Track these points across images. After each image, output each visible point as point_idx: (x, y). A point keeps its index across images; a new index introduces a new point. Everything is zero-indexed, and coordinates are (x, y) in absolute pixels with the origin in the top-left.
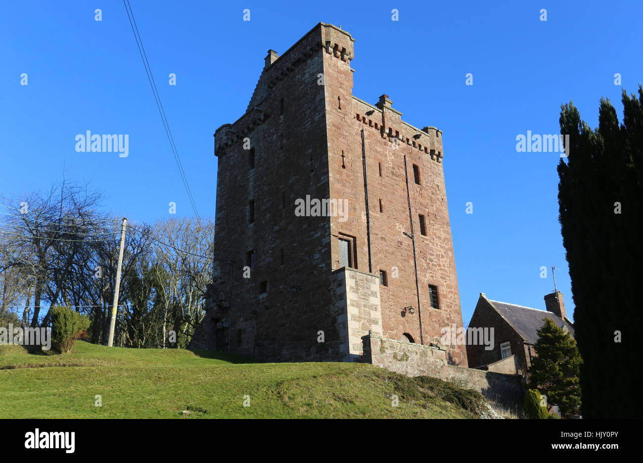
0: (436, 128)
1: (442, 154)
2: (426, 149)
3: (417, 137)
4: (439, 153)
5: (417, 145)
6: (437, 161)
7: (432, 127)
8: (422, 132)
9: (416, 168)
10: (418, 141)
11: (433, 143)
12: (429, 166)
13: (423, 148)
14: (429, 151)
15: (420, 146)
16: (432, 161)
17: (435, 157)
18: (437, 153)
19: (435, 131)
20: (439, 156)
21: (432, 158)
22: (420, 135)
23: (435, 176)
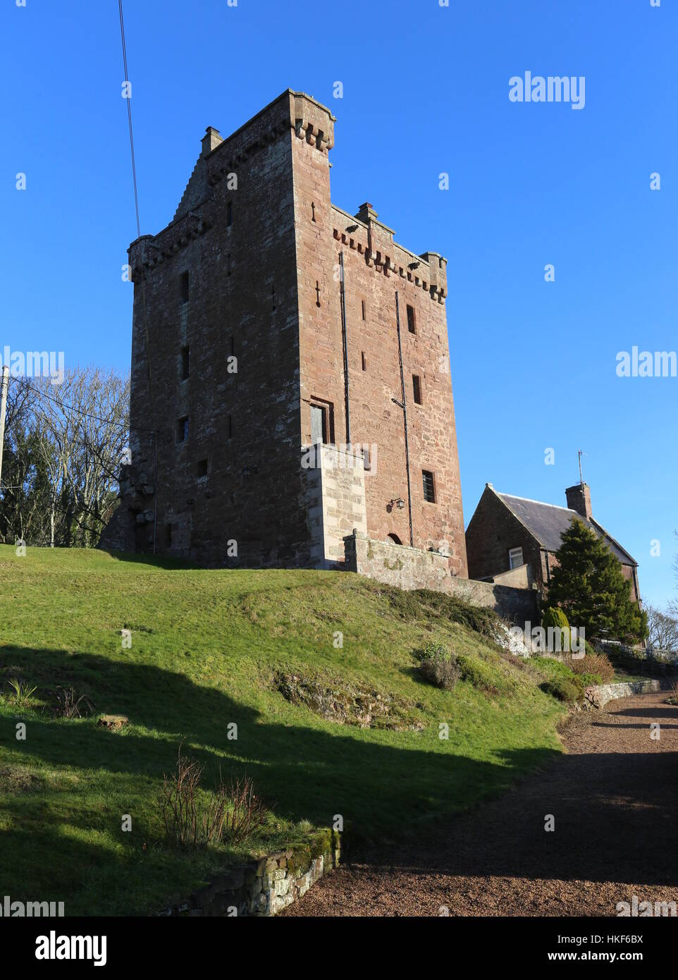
0: (439, 255)
1: (446, 292)
2: (424, 284)
3: (413, 266)
4: (442, 290)
5: (413, 278)
6: (439, 302)
7: (435, 253)
8: (421, 259)
9: (410, 310)
10: (414, 272)
11: (435, 275)
12: (428, 308)
13: (420, 283)
14: (428, 287)
15: (417, 279)
16: (432, 301)
17: (436, 296)
18: (439, 290)
19: (438, 259)
20: (441, 294)
21: (432, 297)
22: (418, 264)
23: (434, 323)
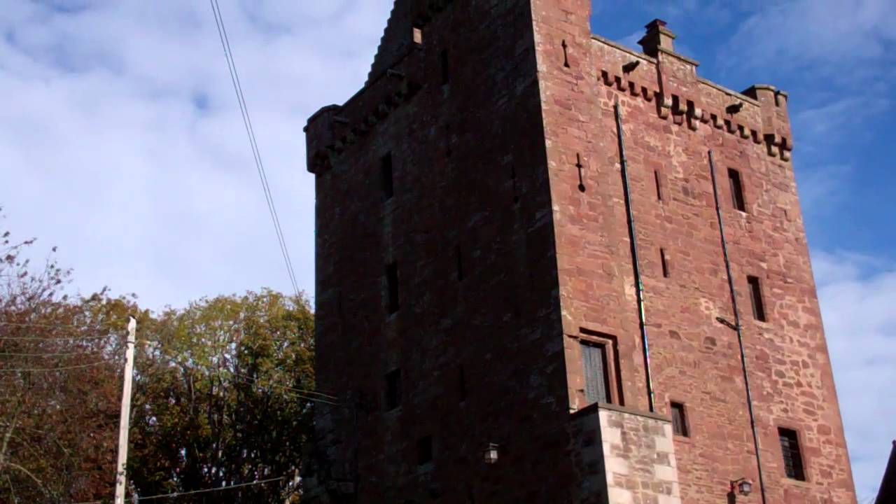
0: (772, 88)
1: (790, 142)
2: (754, 133)
3: (733, 109)
4: (784, 140)
5: (734, 127)
6: (783, 158)
7: (765, 86)
8: (744, 97)
9: (734, 175)
10: (737, 118)
11: (770, 119)
12: (763, 170)
13: (747, 132)
14: (761, 137)
15: (741, 128)
16: (769, 159)
17: (775, 149)
18: (778, 139)
19: (772, 94)
20: (783, 146)
21: (771, 154)
22: (741, 105)
23: (776, 191)
